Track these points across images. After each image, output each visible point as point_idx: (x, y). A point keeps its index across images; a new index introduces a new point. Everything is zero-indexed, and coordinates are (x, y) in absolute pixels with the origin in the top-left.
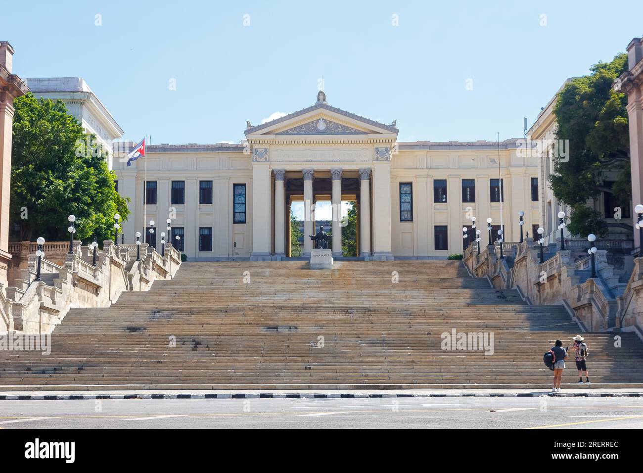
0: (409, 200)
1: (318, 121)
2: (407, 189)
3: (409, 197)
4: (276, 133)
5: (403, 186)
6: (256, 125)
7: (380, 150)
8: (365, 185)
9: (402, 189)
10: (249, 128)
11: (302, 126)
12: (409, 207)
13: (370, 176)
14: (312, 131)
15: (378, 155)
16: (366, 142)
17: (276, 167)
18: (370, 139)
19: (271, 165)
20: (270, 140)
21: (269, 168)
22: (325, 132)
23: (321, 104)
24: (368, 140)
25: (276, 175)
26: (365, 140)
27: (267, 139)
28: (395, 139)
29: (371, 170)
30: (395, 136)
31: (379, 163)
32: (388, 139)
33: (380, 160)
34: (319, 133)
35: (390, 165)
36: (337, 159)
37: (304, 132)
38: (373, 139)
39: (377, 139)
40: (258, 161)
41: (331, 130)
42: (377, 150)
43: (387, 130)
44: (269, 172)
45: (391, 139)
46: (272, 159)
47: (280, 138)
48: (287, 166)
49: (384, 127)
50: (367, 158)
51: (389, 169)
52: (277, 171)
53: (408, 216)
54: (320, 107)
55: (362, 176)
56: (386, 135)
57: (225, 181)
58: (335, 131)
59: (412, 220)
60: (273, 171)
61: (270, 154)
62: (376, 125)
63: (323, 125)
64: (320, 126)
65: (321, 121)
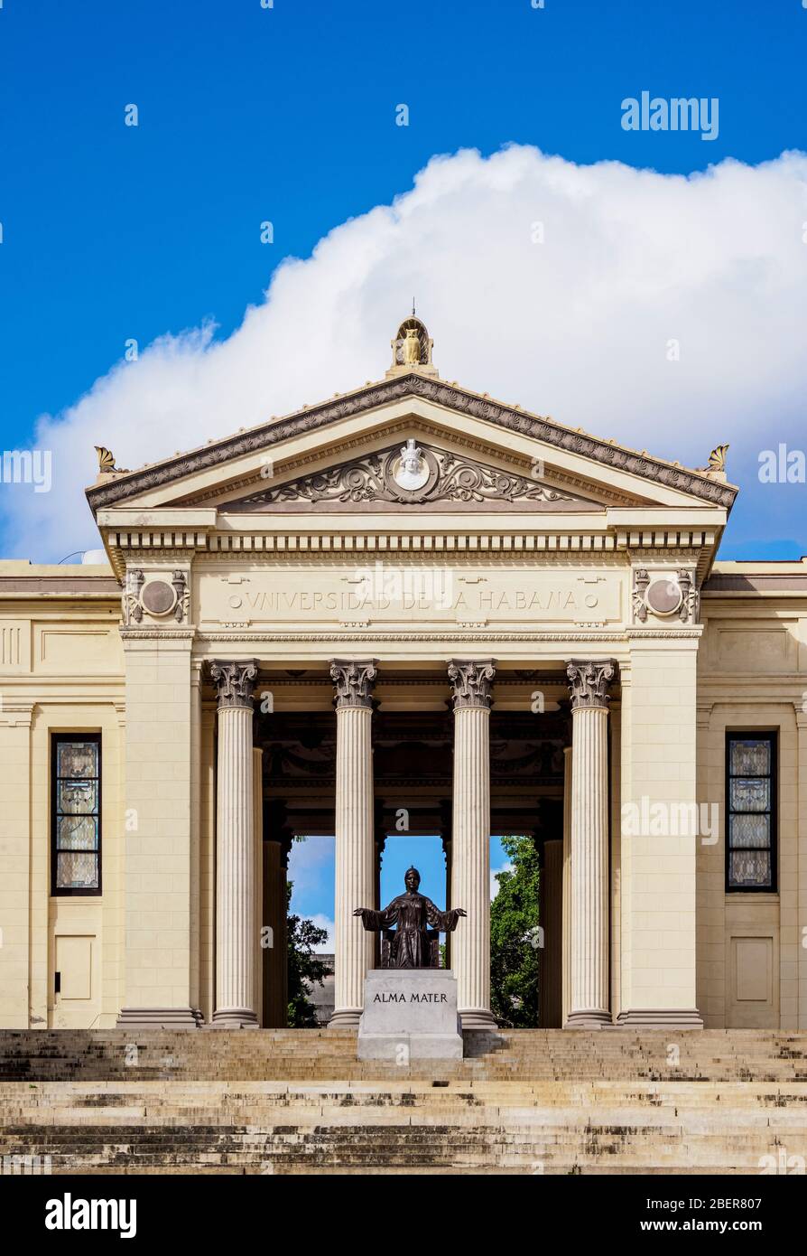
0: (764, 804)
1: (395, 451)
3: (765, 792)
4: (222, 500)
5: (738, 746)
6: (135, 467)
7: (654, 577)
8: (586, 725)
10: (108, 478)
11: (331, 471)
12: (760, 834)
13: (611, 691)
14: (371, 495)
15: (646, 602)
16: (598, 544)
17: (216, 652)
18: (614, 531)
19: (198, 640)
20: (196, 531)
21: (193, 654)
22: (424, 501)
23: (410, 377)
24: (604, 534)
25: (221, 682)
26: (593, 534)
27: (185, 531)
28: (719, 531)
29: (615, 664)
30: (718, 517)
31: (651, 633)
32: (691, 530)
33: (653, 622)
34: (402, 502)
35: (695, 644)
36: (473, 615)
37: (337, 500)
38: (628, 530)
39: (641, 531)
40: (147, 620)
41: (449, 492)
42: (643, 580)
43: (686, 491)
44: (193, 669)
45: (704, 530)
46: (203, 615)
47: (236, 521)
48: (267, 648)
49: (673, 478)
50: (599, 614)
51: (690, 661)
52: (223, 663)
53: (757, 871)
54: (408, 387)
55: (577, 693)
56: (681, 509)
57: (13, 718)
58: (470, 501)
59: (773, 886)
60: (206, 664)
61: (194, 589)
62: (644, 469)
63: (417, 469)
64: (409, 475)
65: (409, 453)
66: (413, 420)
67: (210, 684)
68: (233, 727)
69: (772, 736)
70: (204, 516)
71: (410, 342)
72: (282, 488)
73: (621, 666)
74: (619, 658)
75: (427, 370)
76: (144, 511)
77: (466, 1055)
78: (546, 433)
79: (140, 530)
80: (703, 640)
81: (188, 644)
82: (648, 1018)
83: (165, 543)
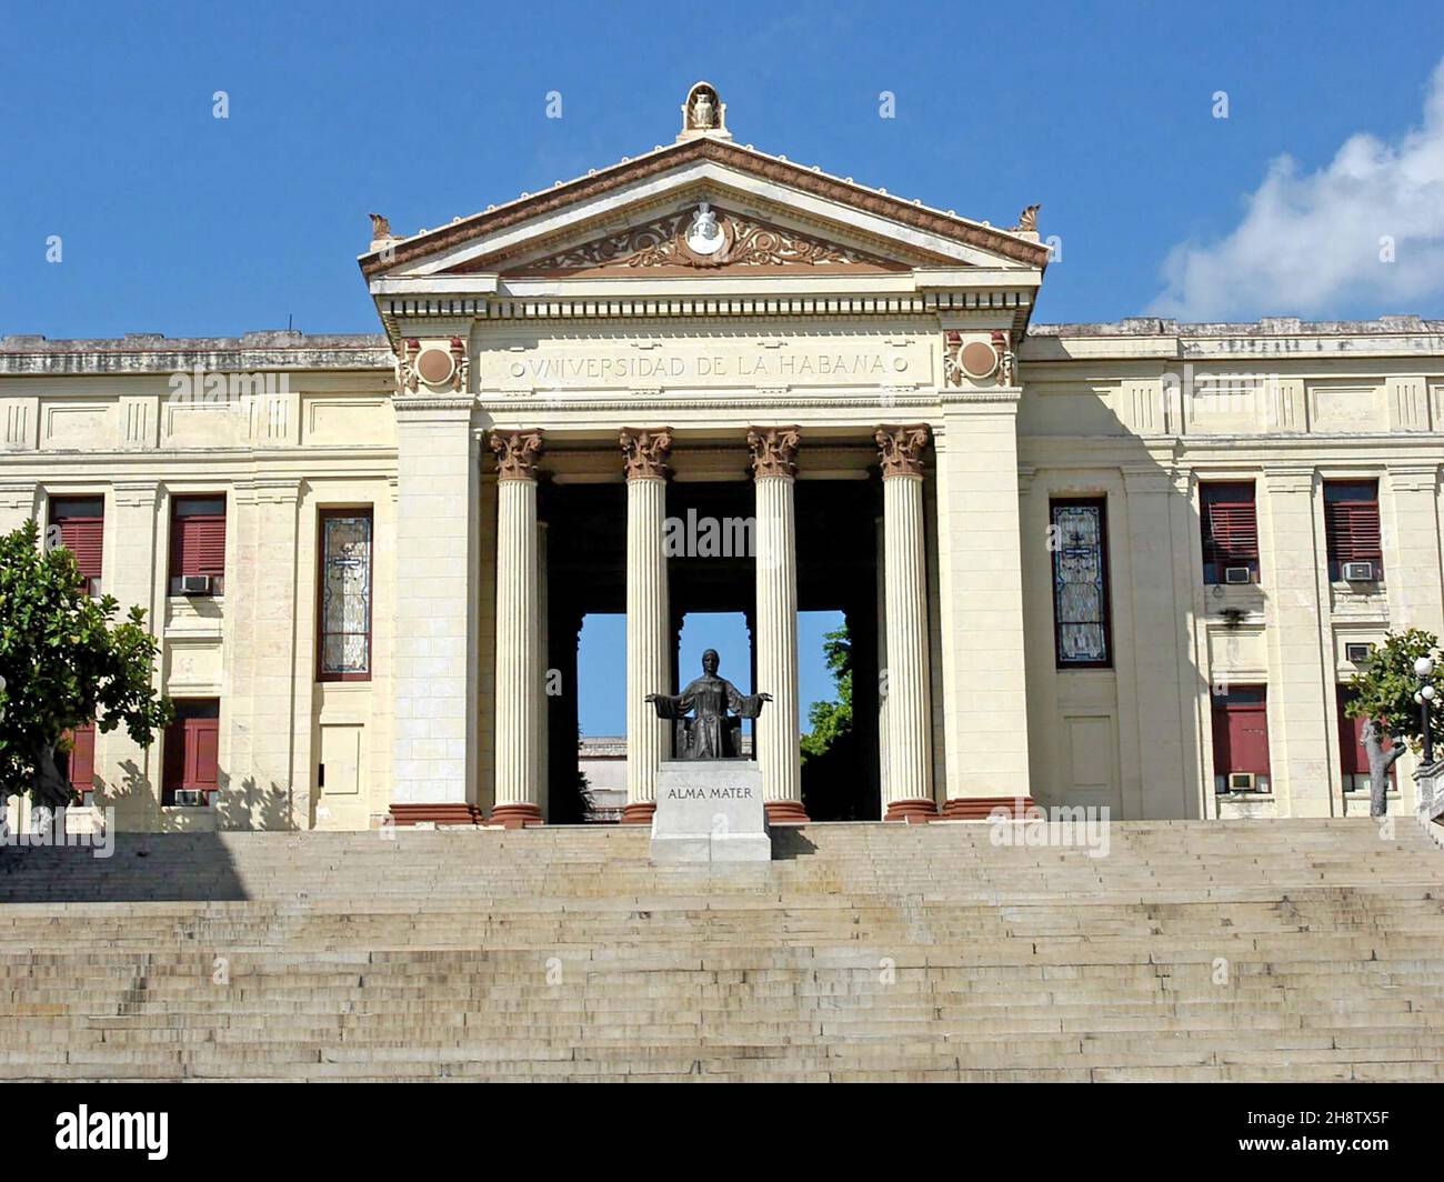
0: (1094, 577)
2: (1085, 524)
3: (1095, 563)
4: (504, 266)
5: (1063, 512)
7: (968, 341)
8: (898, 496)
10: (382, 246)
11: (619, 237)
12: (1092, 608)
13: (924, 458)
14: (663, 259)
15: (959, 364)
16: (906, 306)
17: (502, 422)
18: (922, 293)
19: (478, 411)
20: (476, 297)
21: (472, 426)
22: (720, 263)
23: (703, 141)
24: (911, 296)
25: (502, 454)
26: (900, 297)
27: (463, 298)
28: (1033, 292)
29: (928, 429)
30: (1033, 278)
31: (965, 396)
32: (1005, 291)
33: (967, 385)
34: (696, 266)
35: (1013, 408)
36: (774, 380)
37: (627, 265)
38: (937, 292)
39: (951, 292)
40: (423, 391)
41: (748, 255)
42: (955, 340)
43: (1000, 252)
44: (472, 438)
45: (1018, 291)
46: (482, 386)
47: (518, 289)
48: (545, 416)
49: (984, 240)
50: (908, 379)
51: (1009, 425)
52: (505, 436)
53: (1085, 643)
54: (700, 151)
55: (887, 460)
56: (992, 272)
57: (277, 494)
58: (768, 264)
59: (1106, 662)
60: (486, 436)
61: (475, 359)
62: (952, 230)
63: (712, 233)
64: (704, 240)
65: (703, 218)
66: (706, 185)
67: (489, 455)
68: (515, 500)
69: (1098, 503)
70: (485, 283)
71: (702, 106)
72: (568, 254)
73: (935, 431)
74: (932, 423)
75: (720, 134)
76: (425, 279)
77: (774, 857)
78: (847, 196)
79: (416, 298)
80: (1021, 403)
81: (466, 414)
82: (978, 808)
83: (441, 310)
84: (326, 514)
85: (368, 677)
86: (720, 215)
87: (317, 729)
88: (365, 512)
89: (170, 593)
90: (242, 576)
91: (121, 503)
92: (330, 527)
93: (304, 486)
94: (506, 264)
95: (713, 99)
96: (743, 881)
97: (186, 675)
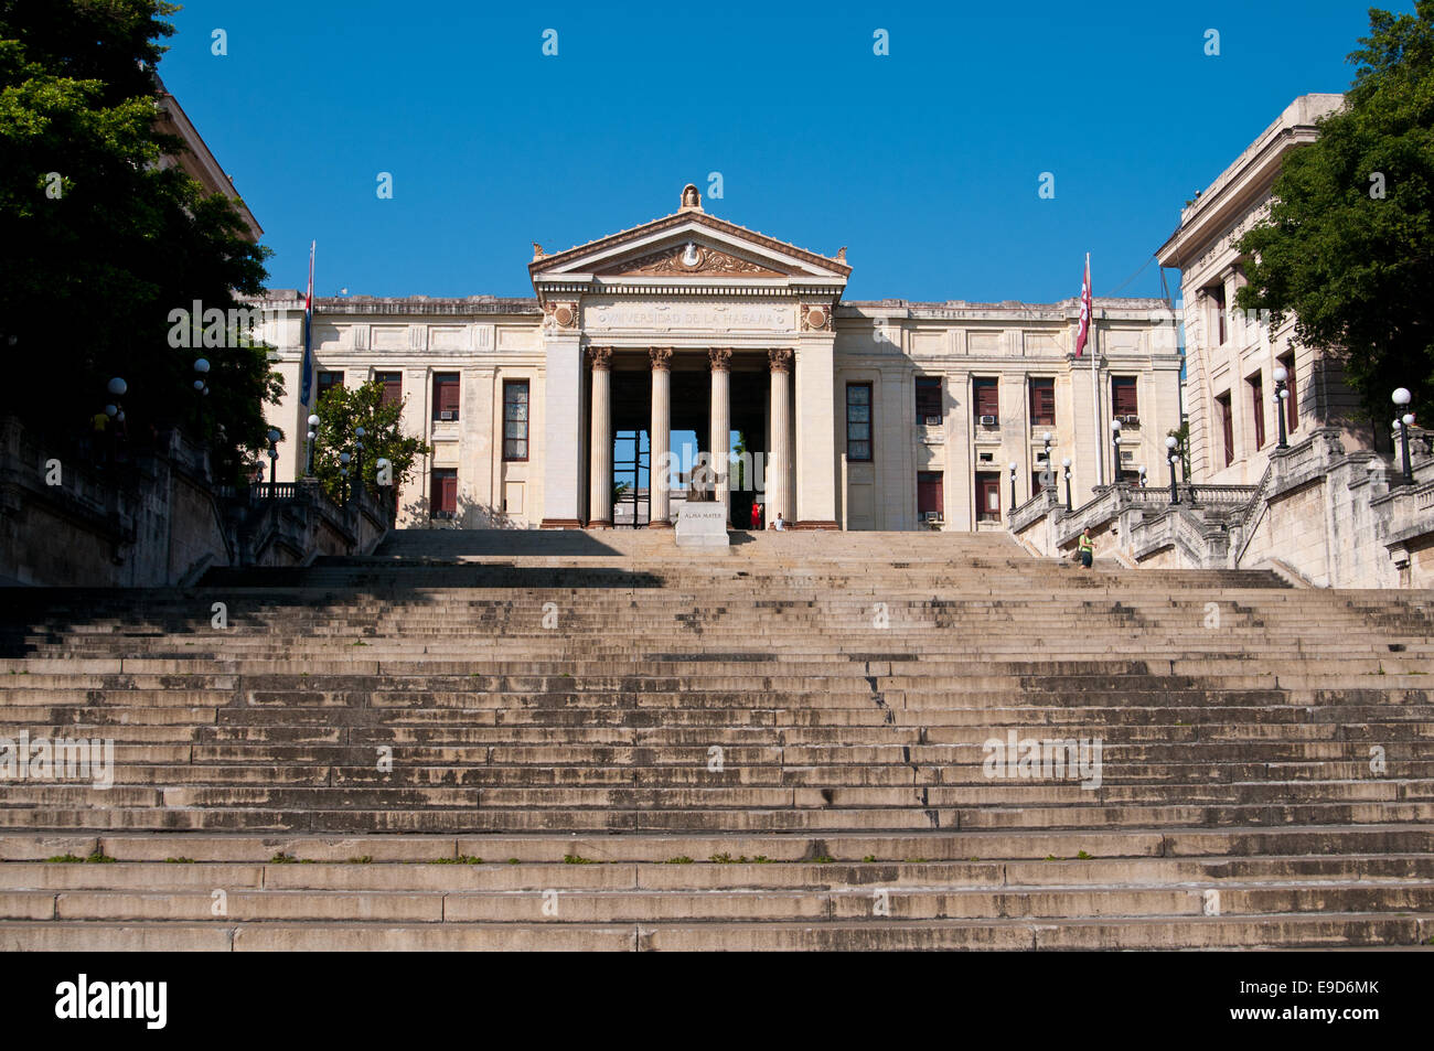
0: (865, 419)
1: (683, 247)
2: (862, 395)
3: (866, 413)
4: (594, 270)
5: (852, 389)
7: (811, 310)
8: (778, 381)
9: (851, 395)
11: (650, 257)
12: (864, 434)
13: (790, 364)
14: (670, 267)
15: (807, 320)
16: (783, 292)
17: (595, 343)
18: (791, 287)
19: (584, 338)
20: (583, 284)
21: (580, 344)
22: (697, 271)
23: (690, 213)
24: (786, 288)
25: (594, 358)
26: (781, 288)
27: (577, 284)
28: (843, 287)
29: (792, 351)
30: (843, 281)
31: (810, 336)
32: (830, 287)
33: (812, 331)
34: (686, 271)
35: (832, 342)
36: (722, 326)
37: (653, 270)
38: (798, 287)
39: (805, 287)
40: (558, 327)
41: (711, 267)
42: (806, 309)
43: (828, 268)
44: (580, 350)
45: (836, 287)
46: (586, 325)
47: (605, 280)
48: (618, 340)
49: (820, 263)
50: (784, 327)
51: (830, 350)
52: (595, 349)
53: (862, 451)
54: (689, 217)
55: (773, 364)
56: (824, 277)
57: (485, 373)
58: (719, 270)
59: (870, 459)
60: (587, 349)
61: (582, 313)
62: (805, 257)
63: (694, 256)
64: (689, 258)
65: (689, 248)
66: (691, 233)
67: (588, 359)
68: (600, 379)
69: (869, 385)
70: (588, 277)
71: (690, 196)
72: (626, 264)
73: (795, 352)
74: (794, 348)
75: (699, 210)
76: (557, 275)
77: (731, 543)
78: (757, 240)
79: (555, 284)
80: (835, 340)
81: (578, 339)
82: (809, 525)
83: (566, 290)
84: (507, 383)
85: (527, 459)
86: (697, 247)
87: (504, 484)
88: (525, 383)
89: (434, 419)
90: (469, 411)
91: (410, 376)
92: (508, 389)
93: (497, 369)
94: (597, 268)
95: (695, 192)
96: (719, 553)
97: (443, 458)
